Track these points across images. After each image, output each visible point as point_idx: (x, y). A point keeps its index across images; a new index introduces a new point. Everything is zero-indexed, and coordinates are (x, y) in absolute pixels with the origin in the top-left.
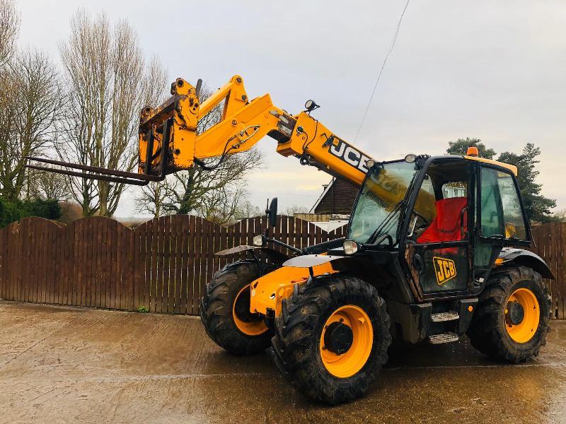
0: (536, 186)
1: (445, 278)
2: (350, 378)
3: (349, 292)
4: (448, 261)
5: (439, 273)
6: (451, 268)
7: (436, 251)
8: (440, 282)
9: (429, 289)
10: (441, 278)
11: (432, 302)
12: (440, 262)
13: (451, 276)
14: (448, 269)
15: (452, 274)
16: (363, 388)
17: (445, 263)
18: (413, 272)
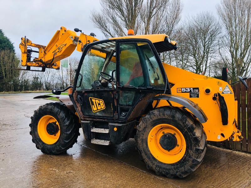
1: (98, 110)
2: (50, 145)
3: (46, 110)
4: (99, 100)
5: (93, 106)
6: (102, 104)
7: (91, 94)
8: (94, 111)
9: (87, 114)
10: (95, 109)
11: (90, 120)
12: (93, 100)
13: (101, 109)
14: (99, 104)
15: (102, 107)
16: (53, 151)
17: (97, 101)
18: (77, 104)
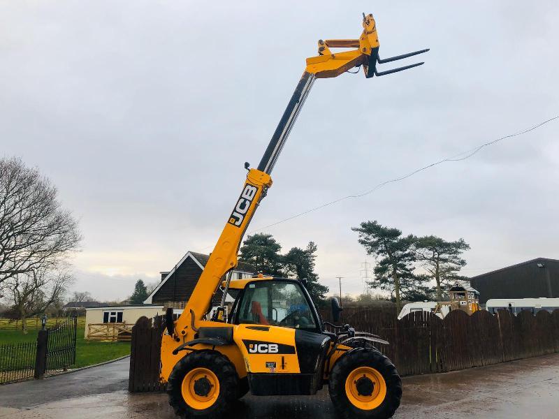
0: (316, 275)
